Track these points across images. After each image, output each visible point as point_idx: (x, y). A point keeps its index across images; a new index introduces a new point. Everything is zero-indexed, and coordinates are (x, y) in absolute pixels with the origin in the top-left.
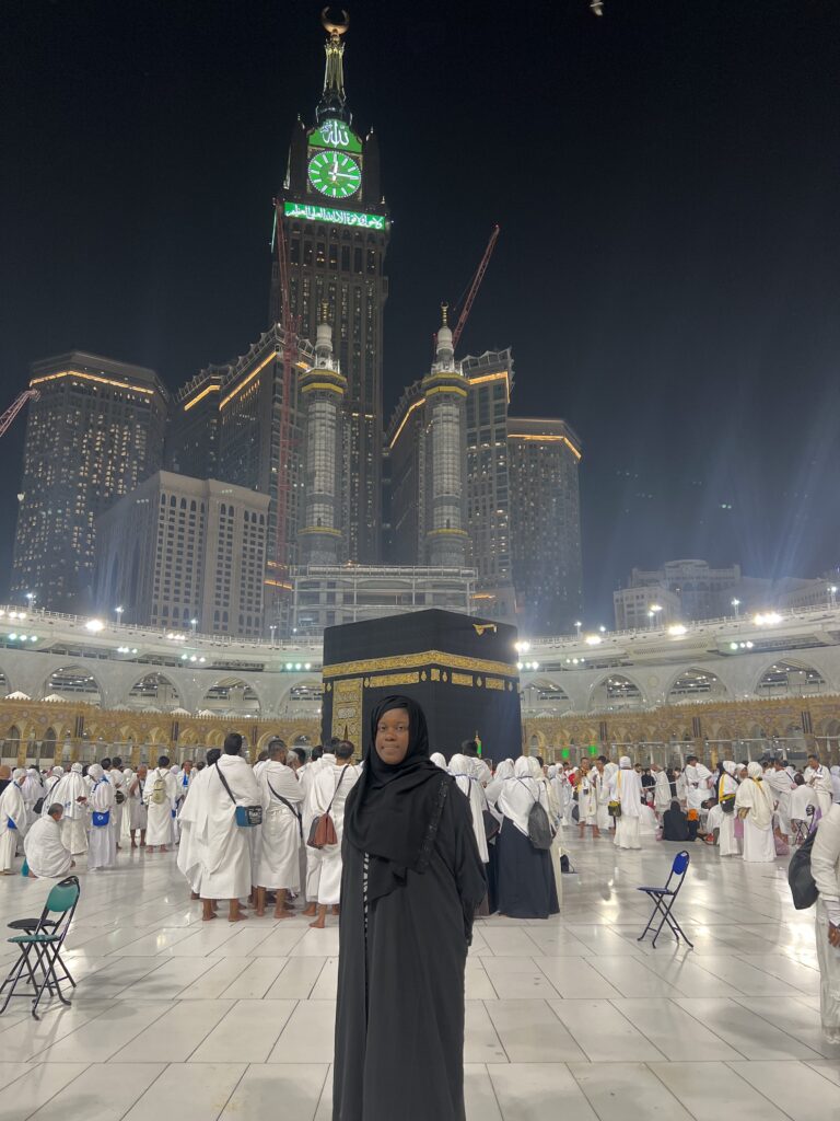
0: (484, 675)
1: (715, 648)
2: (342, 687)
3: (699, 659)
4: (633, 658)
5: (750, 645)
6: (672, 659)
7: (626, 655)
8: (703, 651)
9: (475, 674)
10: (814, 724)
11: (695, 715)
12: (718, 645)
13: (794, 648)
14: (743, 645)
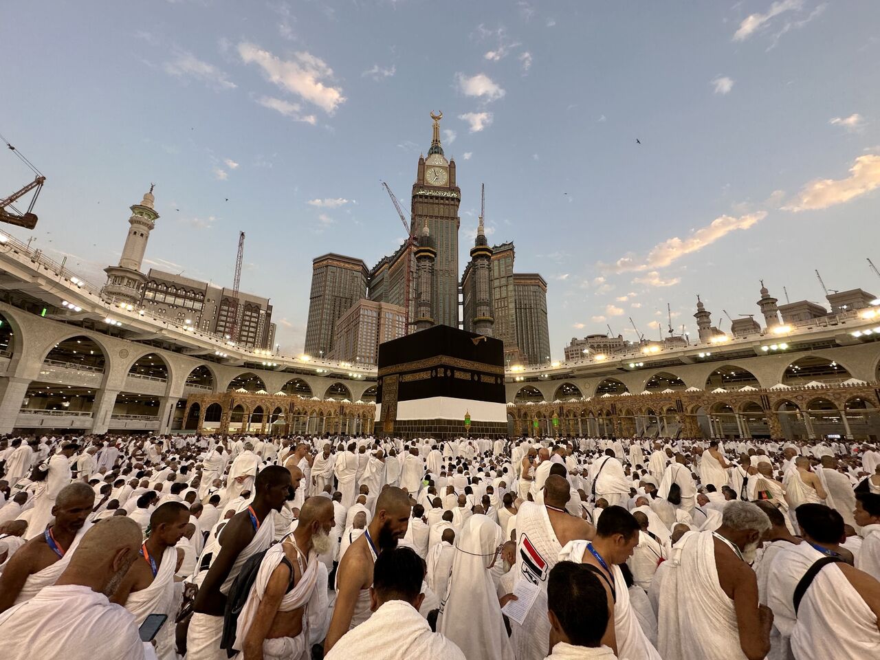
0: (479, 373)
1: (621, 367)
2: (388, 380)
3: (612, 373)
4: (576, 373)
5: (641, 364)
6: (596, 373)
7: (572, 372)
8: (614, 368)
9: (473, 372)
10: (684, 407)
11: (612, 402)
12: (622, 365)
13: (665, 366)
14: (637, 365)
